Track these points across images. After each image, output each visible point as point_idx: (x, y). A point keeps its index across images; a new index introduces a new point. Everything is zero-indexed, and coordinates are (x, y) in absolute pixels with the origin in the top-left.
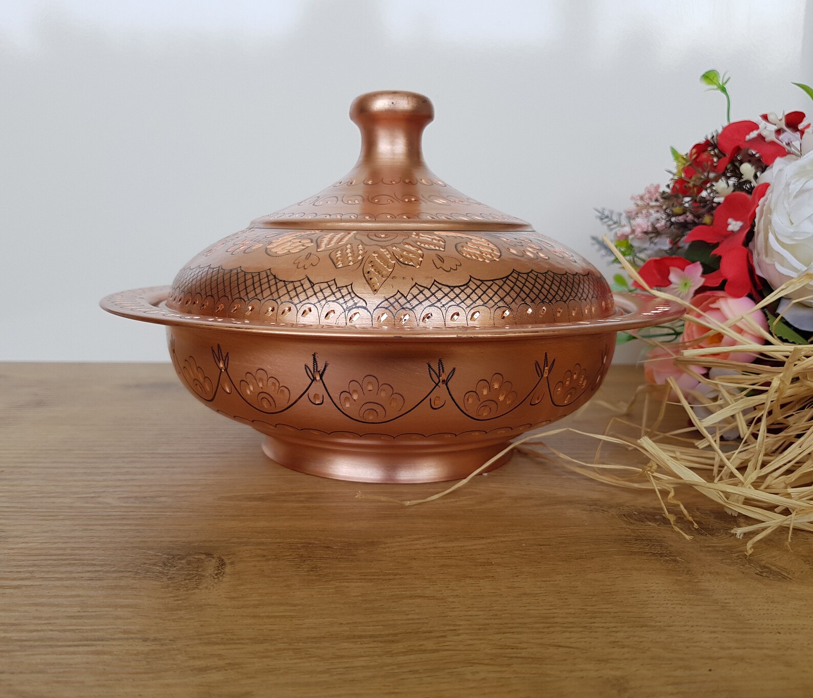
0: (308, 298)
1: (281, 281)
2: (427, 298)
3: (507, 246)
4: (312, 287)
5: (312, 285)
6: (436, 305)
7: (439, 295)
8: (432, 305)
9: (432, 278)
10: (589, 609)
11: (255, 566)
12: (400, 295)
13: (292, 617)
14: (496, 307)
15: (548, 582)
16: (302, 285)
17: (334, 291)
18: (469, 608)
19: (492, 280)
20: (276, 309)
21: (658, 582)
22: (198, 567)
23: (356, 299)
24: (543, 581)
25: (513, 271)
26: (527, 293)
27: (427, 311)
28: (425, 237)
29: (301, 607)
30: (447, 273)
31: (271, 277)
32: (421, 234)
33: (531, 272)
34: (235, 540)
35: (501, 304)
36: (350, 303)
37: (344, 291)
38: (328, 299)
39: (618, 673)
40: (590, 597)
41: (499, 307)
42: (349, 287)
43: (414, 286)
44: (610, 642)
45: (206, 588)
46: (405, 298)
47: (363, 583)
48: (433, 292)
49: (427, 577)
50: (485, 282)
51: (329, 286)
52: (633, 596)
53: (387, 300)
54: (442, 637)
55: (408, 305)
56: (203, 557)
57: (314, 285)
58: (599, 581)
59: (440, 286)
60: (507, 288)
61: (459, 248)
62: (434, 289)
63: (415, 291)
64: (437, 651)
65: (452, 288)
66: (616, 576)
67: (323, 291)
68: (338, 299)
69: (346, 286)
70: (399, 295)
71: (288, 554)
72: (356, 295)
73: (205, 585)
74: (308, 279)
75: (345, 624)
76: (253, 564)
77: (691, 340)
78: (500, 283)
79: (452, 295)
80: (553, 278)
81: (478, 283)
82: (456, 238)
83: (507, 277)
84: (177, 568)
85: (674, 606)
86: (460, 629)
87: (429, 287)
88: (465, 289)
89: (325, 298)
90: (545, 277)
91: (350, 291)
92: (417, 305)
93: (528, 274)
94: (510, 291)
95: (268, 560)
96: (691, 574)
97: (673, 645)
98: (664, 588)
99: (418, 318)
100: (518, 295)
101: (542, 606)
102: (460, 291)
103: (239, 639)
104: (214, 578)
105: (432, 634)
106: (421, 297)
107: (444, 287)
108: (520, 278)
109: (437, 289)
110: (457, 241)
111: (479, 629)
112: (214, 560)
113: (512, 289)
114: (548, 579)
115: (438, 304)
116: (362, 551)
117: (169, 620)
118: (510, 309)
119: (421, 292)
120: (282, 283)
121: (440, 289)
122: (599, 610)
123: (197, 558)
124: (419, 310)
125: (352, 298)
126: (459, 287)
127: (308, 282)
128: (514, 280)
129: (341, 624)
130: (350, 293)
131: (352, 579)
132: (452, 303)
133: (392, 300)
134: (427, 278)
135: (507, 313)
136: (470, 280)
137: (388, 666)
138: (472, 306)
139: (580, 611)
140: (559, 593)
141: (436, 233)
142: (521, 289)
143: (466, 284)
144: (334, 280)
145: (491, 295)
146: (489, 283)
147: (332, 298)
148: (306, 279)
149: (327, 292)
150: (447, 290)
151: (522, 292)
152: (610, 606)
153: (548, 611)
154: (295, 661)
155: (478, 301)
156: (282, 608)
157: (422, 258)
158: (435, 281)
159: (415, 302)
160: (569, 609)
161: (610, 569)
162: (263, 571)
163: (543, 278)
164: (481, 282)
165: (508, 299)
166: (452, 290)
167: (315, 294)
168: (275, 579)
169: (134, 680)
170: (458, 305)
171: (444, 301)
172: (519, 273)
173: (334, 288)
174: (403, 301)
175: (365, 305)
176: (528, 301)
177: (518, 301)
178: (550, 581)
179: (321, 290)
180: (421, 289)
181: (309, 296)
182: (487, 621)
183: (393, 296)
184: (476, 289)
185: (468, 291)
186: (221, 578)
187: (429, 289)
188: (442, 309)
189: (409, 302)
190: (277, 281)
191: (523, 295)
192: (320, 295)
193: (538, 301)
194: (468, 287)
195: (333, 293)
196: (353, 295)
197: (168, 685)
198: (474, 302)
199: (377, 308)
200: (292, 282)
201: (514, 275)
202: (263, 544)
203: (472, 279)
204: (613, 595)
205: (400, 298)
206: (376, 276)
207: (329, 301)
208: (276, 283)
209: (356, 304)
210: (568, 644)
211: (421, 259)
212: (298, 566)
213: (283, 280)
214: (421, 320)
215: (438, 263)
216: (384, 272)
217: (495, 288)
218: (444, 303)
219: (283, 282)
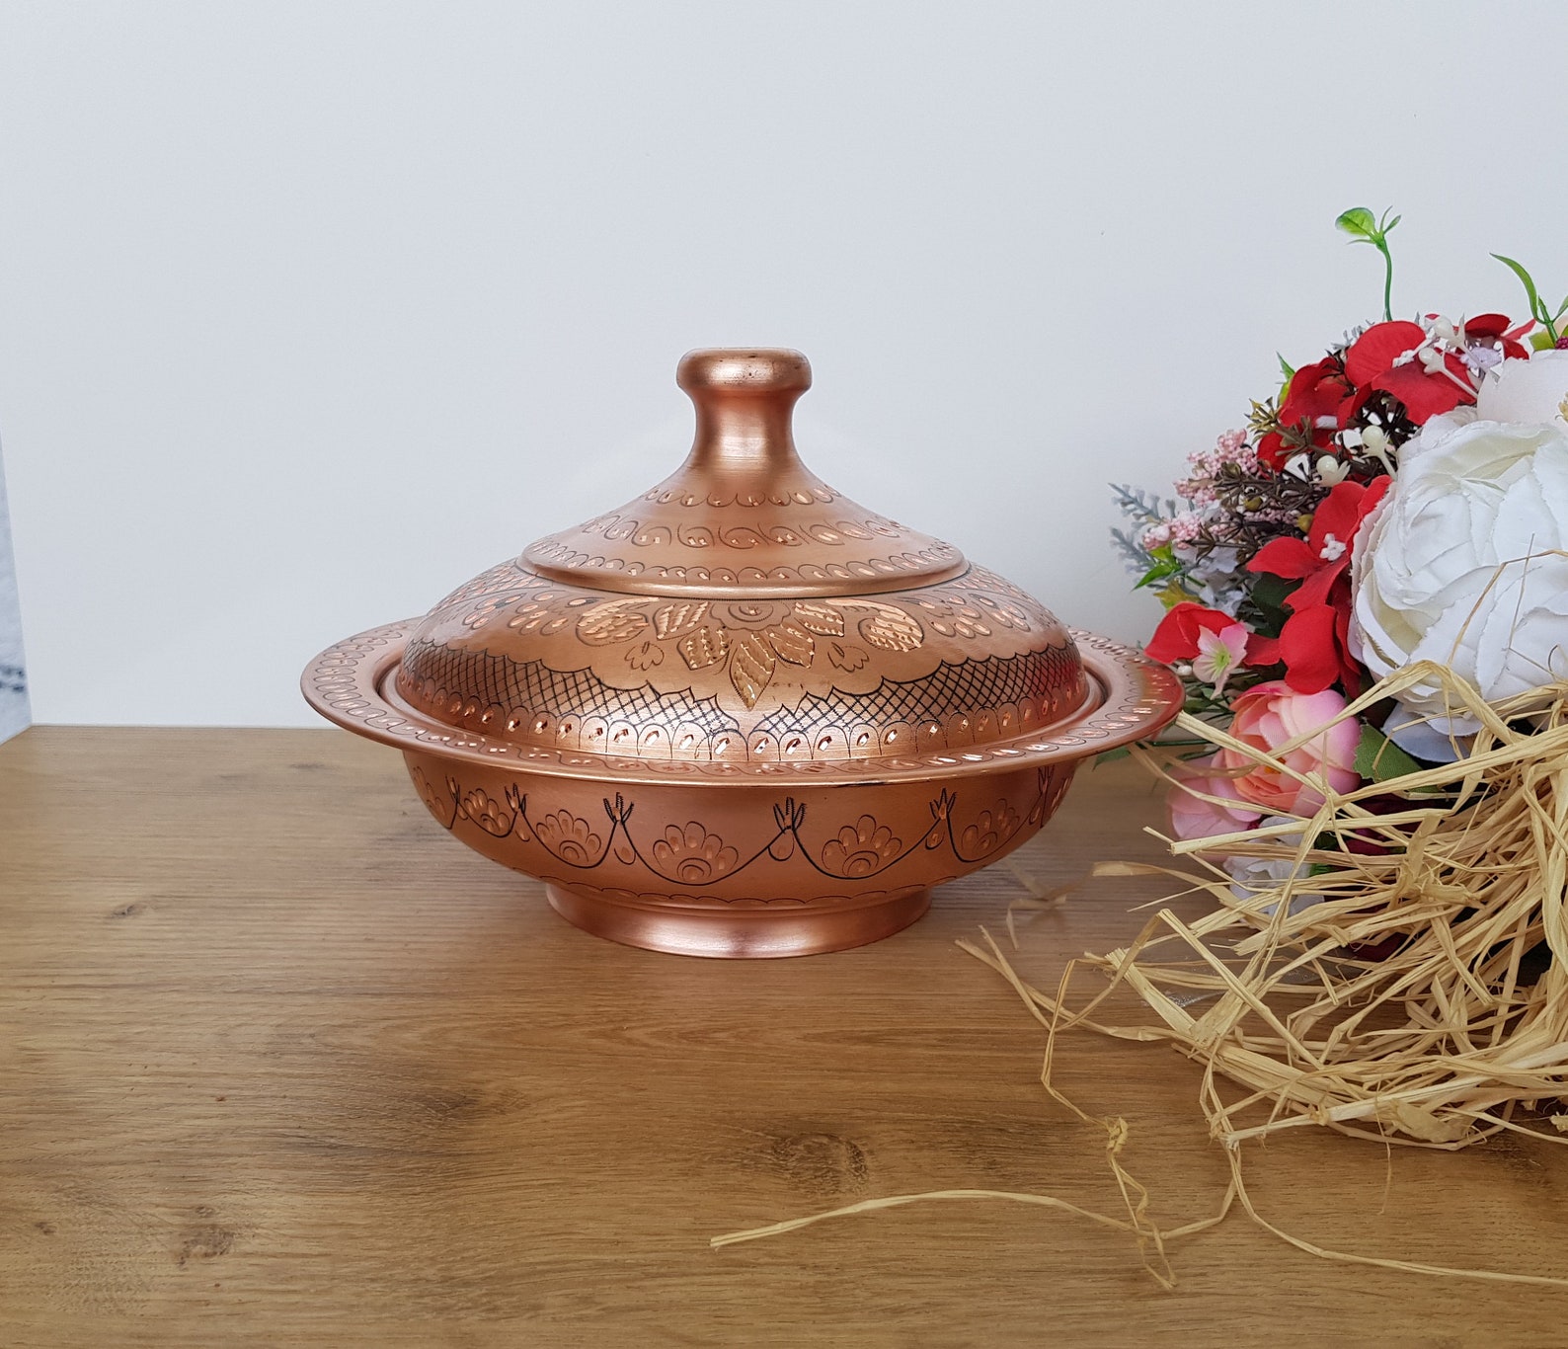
0: (653, 717)
1: (609, 688)
2: (824, 715)
3: (931, 618)
4: (658, 699)
5: (658, 697)
6: (836, 724)
7: (841, 709)
8: (831, 725)
9: (828, 683)
10: (1402, 1239)
11: (906, 1158)
12: (786, 712)
13: (986, 1239)
14: (919, 722)
15: (1338, 1196)
16: (642, 696)
17: (691, 706)
18: (1230, 1233)
19: (913, 682)
20: (605, 730)
21: (1499, 1199)
22: (825, 1157)
23: (723, 719)
24: (1330, 1194)
25: (942, 664)
26: (962, 697)
27: (824, 734)
28: (812, 610)
29: (993, 1225)
30: (850, 675)
31: (593, 682)
32: (807, 606)
33: (966, 662)
34: (859, 1113)
35: (926, 717)
36: (715, 725)
37: (706, 706)
38: (683, 718)
39: (1448, 1333)
40: (1402, 1221)
41: (924, 722)
42: (712, 701)
43: (805, 696)
44: (1434, 1290)
45: (850, 1190)
46: (793, 715)
47: (1069, 1191)
48: (832, 705)
49: (1160, 1183)
50: (904, 686)
51: (683, 699)
52: (1465, 1220)
53: (767, 719)
54: (1201, 1275)
55: (797, 726)
56: (825, 1140)
57: (660, 696)
58: (1413, 1196)
59: (841, 696)
60: (933, 692)
61: (865, 630)
62: (832, 701)
63: (806, 705)
64: (1199, 1295)
65: (857, 697)
66: (1439, 1188)
67: (675, 706)
68: (696, 719)
69: (708, 699)
70: (784, 712)
71: (946, 1139)
72: (723, 713)
73: (848, 1187)
74: (651, 687)
75: (1063, 1253)
76: (901, 1154)
77: (1240, 766)
78: (923, 684)
79: (858, 709)
80: (998, 667)
81: (894, 687)
82: (858, 610)
83: (933, 675)
84: (795, 1157)
85: (1523, 1238)
86: (1223, 1265)
87: (825, 698)
88: (876, 698)
89: (678, 717)
90: (986, 667)
91: (715, 706)
92: (809, 726)
93: (961, 665)
94: (938, 696)
95: (921, 1149)
96: (1550, 1187)
97: (1521, 1296)
98: (1509, 1210)
99: (812, 745)
100: (949, 701)
101: (1333, 1233)
102: (869, 702)
103: (928, 1270)
104: (855, 1176)
105: (1188, 1271)
106: (815, 714)
107: (846, 696)
108: (951, 675)
109: (837, 700)
110: (862, 615)
111: (1251, 1265)
112: (843, 1147)
113: (941, 692)
114: (1339, 1191)
115: (840, 723)
116: (1055, 1139)
117: (822, 1239)
118: (939, 724)
119: (815, 706)
120: (612, 693)
121: (841, 700)
122: (1416, 1241)
123: (817, 1143)
124: (812, 732)
125: (718, 717)
126: (867, 695)
127: (650, 691)
128: (943, 678)
129: (1058, 1252)
130: (713, 710)
131: (1052, 1184)
132: (859, 720)
133: (774, 720)
134: (822, 683)
135: (934, 730)
136: (882, 684)
137: (1137, 1314)
138: (887, 723)
139: (1388, 1242)
140: (1356, 1213)
141: (828, 601)
142: (954, 692)
143: (877, 691)
144: (690, 689)
145: (912, 705)
146: (908, 687)
147: (689, 717)
148: (648, 686)
149: (681, 708)
150: (850, 701)
151: (954, 696)
152: (1431, 1235)
153: (1344, 1241)
154: (1012, 1303)
155: (894, 716)
156: (968, 1225)
157: (814, 650)
158: (834, 688)
159: (806, 721)
160: (1372, 1238)
161: (1429, 1177)
162: (920, 1166)
163: (983, 670)
164: (897, 686)
165: (935, 709)
166: (858, 701)
167: (663, 710)
168: (943, 1180)
169: (814, 1322)
170: (866, 723)
171: (847, 719)
172: (950, 665)
173: (689, 701)
174: (790, 720)
175: (735, 727)
176: (963, 708)
177: (950, 710)
178: (1340, 1194)
179: (672, 705)
180: (815, 701)
181: (654, 713)
182: (1259, 1254)
183: (776, 714)
184: (891, 697)
185: (881, 701)
186: (864, 1176)
187: (826, 701)
188: (846, 729)
189: (798, 721)
190: (604, 688)
191: (956, 701)
192: (670, 711)
193: (976, 707)
194: (880, 694)
195: (690, 710)
196: (719, 713)
197: (860, 1331)
198: (889, 717)
199: (754, 731)
200: (627, 691)
201: (943, 669)
202: (901, 1121)
203: (885, 682)
204: (1435, 1219)
205: (786, 716)
206: (749, 682)
207: (684, 722)
208: (602, 692)
209: (723, 725)
210: (1376, 1291)
211: (812, 653)
212: (967, 1160)
213: (613, 686)
214: (816, 747)
215: (836, 657)
216: (761, 677)
217: (917, 693)
218: (847, 721)
219: (613, 691)
